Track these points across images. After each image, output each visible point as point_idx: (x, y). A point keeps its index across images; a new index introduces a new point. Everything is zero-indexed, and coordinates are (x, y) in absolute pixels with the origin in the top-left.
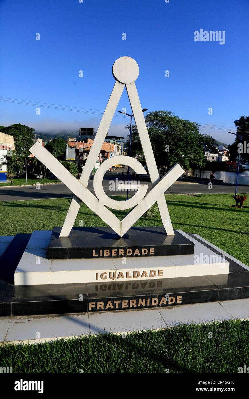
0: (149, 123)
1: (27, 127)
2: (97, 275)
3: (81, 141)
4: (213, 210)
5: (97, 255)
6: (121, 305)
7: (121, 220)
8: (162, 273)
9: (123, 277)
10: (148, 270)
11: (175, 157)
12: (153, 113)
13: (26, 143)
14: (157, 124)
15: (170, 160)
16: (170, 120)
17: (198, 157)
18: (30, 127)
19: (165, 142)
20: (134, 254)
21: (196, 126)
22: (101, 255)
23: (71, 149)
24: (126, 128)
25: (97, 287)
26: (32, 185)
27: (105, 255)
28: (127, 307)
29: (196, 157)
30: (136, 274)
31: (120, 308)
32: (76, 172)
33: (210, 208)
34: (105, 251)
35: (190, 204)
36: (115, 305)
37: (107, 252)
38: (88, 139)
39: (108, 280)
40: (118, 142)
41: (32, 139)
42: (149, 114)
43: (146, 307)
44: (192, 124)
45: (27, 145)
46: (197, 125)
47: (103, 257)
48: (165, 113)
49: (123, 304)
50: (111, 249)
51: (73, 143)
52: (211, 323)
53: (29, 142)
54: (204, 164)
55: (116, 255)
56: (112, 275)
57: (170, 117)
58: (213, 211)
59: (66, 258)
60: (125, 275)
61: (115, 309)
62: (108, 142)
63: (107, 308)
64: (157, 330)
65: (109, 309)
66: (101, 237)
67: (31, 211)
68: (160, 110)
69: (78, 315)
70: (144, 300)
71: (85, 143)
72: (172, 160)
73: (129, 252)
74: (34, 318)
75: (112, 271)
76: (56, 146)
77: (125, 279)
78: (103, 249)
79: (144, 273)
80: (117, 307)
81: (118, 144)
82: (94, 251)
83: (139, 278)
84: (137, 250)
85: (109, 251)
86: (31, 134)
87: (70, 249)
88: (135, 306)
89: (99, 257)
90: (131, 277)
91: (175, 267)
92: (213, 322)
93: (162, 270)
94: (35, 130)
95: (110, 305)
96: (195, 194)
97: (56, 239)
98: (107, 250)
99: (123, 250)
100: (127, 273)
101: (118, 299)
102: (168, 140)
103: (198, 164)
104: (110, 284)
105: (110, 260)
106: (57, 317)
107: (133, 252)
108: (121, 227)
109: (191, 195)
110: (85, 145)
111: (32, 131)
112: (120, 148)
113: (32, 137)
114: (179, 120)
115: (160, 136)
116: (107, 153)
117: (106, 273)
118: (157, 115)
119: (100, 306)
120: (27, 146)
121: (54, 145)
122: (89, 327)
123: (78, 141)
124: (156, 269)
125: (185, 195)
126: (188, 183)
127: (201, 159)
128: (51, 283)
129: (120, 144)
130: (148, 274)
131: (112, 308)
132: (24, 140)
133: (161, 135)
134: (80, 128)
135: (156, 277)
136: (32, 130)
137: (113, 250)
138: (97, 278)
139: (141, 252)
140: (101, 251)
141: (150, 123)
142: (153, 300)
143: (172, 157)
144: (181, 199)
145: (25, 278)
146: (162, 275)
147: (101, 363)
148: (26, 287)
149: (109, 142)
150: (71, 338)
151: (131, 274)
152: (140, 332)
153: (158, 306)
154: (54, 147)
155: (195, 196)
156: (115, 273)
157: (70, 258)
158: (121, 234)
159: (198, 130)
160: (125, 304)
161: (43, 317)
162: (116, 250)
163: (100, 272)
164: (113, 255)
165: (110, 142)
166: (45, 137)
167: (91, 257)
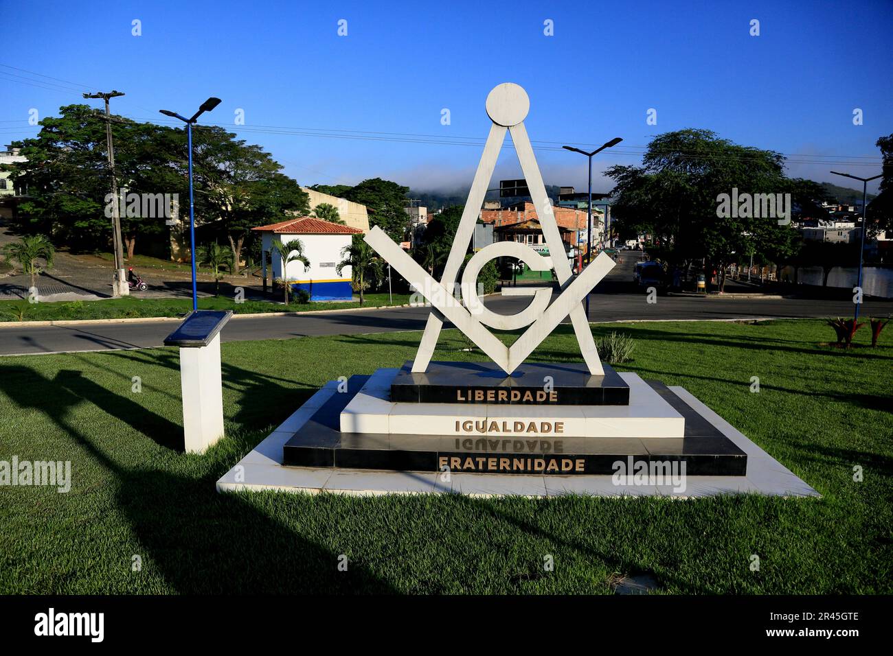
0: (660, 161)
1: (394, 185)
2: (457, 423)
3: (509, 209)
4: (773, 351)
5: (464, 399)
6: (485, 464)
7: (509, 347)
8: (562, 428)
9: (498, 430)
10: (538, 422)
11: (721, 236)
12: (668, 136)
13: (393, 218)
14: (677, 161)
15: (708, 244)
16: (707, 150)
17: (780, 233)
18: (400, 183)
19: (695, 203)
20: (524, 400)
21: (775, 159)
22: (470, 399)
23: (484, 226)
24: (606, 175)
25: (457, 441)
26: (403, 306)
27: (477, 399)
28: (495, 468)
29: (773, 233)
30: (519, 427)
31: (486, 470)
32: (495, 276)
33: (765, 348)
34: (477, 392)
35: (726, 340)
36: (476, 464)
37: (479, 395)
38: (526, 204)
39: (475, 433)
40: (597, 205)
41: (406, 210)
42: (657, 140)
43: (525, 472)
44: (762, 155)
45: (395, 223)
46: (778, 157)
47: (473, 401)
48: (697, 134)
49: (490, 464)
50: (485, 389)
51: (493, 213)
52: (618, 497)
53: (398, 217)
54: (795, 251)
55: (493, 399)
56: (481, 427)
57: (707, 144)
58: (771, 354)
59: (416, 401)
60: (500, 427)
61: (477, 471)
62: (573, 207)
63: (465, 467)
64: (530, 498)
65: (469, 470)
66: (477, 374)
67: (391, 351)
68: (684, 129)
69: (423, 473)
70: (522, 460)
71: (519, 213)
72: (712, 244)
73: (516, 396)
74: (363, 472)
75: (481, 420)
76: (452, 222)
77: (501, 434)
78: (474, 389)
79: (532, 427)
80: (481, 467)
81: (597, 210)
82: (459, 392)
83: (524, 434)
84: (528, 393)
85: (482, 392)
86: (402, 199)
87: (423, 387)
88: (508, 468)
89: (466, 402)
90: (510, 431)
91: (584, 419)
92: (622, 496)
93: (562, 424)
94: (411, 189)
95: (469, 463)
96: (756, 321)
97: (405, 375)
98: (479, 391)
99: (505, 392)
100: (504, 424)
101: (481, 455)
102: (704, 198)
103: (780, 251)
104: (478, 439)
105: (484, 406)
106: (395, 473)
107: (522, 397)
108: (508, 358)
109: (746, 323)
110: (519, 217)
111: (403, 192)
112: (603, 220)
113: (406, 205)
114: (729, 149)
115: (684, 189)
116: (570, 232)
117: (471, 422)
118: (676, 141)
119: (455, 464)
120: (394, 225)
121: (447, 220)
122: (435, 485)
123: (504, 210)
124: (552, 421)
125: (732, 322)
126: (755, 297)
127: (787, 238)
128: (390, 432)
129: (602, 210)
130: (539, 428)
131: (473, 468)
132: (388, 211)
133: (685, 186)
134: (501, 182)
135: (552, 434)
136: (404, 190)
137: (489, 392)
138: (457, 429)
139: (535, 397)
140: (470, 392)
141: (662, 160)
142: (536, 461)
143: (714, 235)
144: (712, 330)
145: (355, 423)
146: (562, 432)
147: (438, 520)
148: (356, 436)
149: (576, 207)
150: (407, 494)
151: (510, 426)
152: (503, 496)
153: (546, 472)
154: (448, 224)
155: (756, 323)
156: (485, 423)
157: (422, 402)
158: (509, 371)
159: (780, 168)
160: (492, 464)
161: (374, 472)
162: (494, 392)
163: (462, 420)
164: (489, 399)
165: (579, 207)
166: (435, 202)
167: (455, 401)
